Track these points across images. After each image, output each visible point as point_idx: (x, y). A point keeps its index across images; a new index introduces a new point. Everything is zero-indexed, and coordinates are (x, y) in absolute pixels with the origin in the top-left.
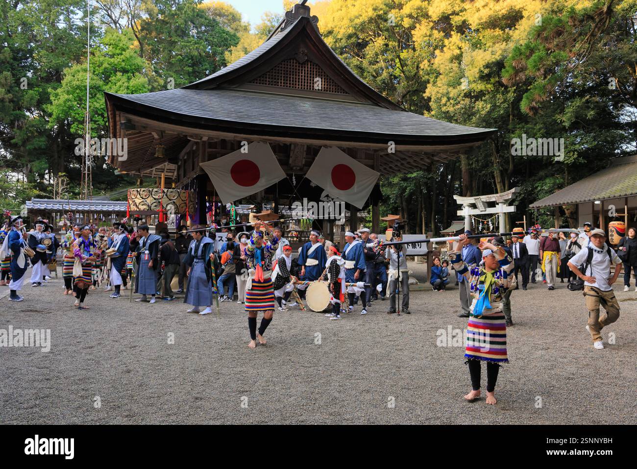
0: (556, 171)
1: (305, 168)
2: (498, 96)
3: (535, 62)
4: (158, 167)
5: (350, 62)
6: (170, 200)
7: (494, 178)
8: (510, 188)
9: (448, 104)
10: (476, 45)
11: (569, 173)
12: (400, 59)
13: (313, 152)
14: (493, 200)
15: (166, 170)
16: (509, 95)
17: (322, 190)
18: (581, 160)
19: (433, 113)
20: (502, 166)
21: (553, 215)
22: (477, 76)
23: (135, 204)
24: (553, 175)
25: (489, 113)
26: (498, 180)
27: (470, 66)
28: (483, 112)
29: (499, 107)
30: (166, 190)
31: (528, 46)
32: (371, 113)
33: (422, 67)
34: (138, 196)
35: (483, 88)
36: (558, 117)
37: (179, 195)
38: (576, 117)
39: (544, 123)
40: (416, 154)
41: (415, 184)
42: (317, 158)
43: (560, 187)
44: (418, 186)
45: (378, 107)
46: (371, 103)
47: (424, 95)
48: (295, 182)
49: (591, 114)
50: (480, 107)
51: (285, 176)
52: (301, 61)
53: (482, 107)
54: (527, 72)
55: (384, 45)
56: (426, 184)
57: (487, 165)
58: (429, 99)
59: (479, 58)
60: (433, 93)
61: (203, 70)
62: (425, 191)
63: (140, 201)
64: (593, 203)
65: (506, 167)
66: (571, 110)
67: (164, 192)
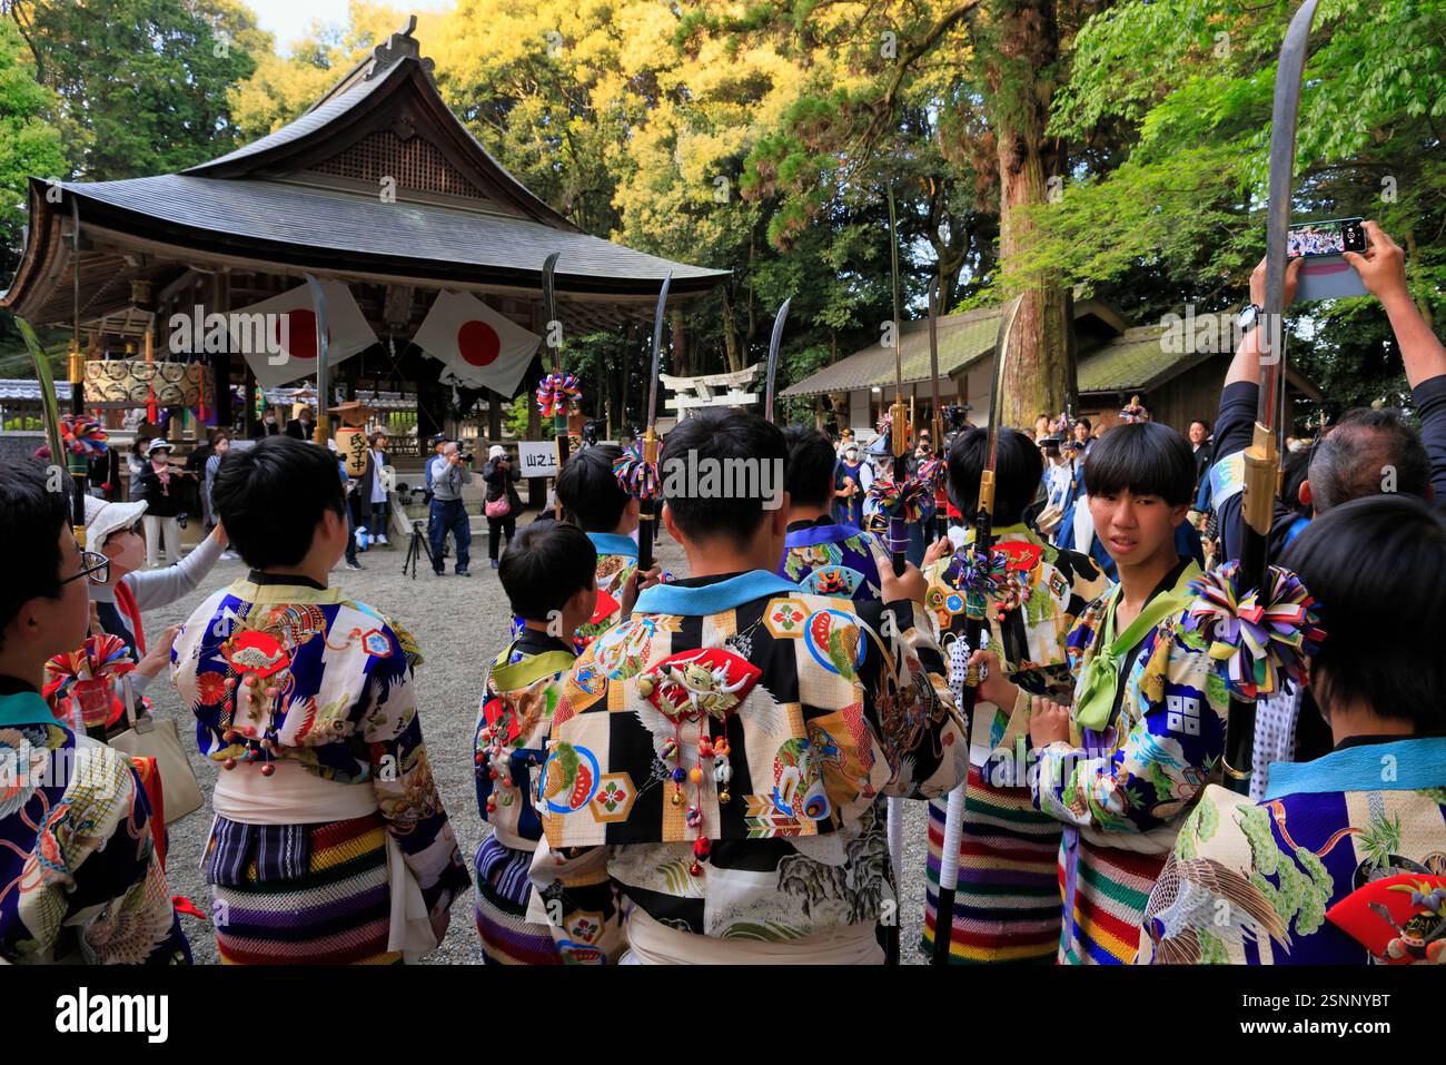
0: (819, 338)
1: (412, 327)
2: (734, 214)
3: (790, 169)
4: (113, 316)
5: (485, 138)
6: (168, 382)
7: (724, 345)
8: (749, 366)
9: (653, 221)
10: (701, 125)
11: (838, 343)
12: (569, 134)
13: (425, 300)
14: (724, 383)
15: (129, 322)
16: (751, 214)
17: (442, 365)
18: (856, 323)
19: (627, 233)
20: (738, 326)
21: (814, 408)
22: (701, 177)
23: (98, 390)
24: (814, 345)
25: (720, 241)
26: (731, 349)
27: (690, 160)
28: (710, 240)
29: (736, 231)
30: (159, 364)
31: (779, 142)
32: (527, 235)
33: (608, 155)
34: (104, 375)
35: (710, 198)
36: (824, 254)
37: (185, 374)
38: (849, 256)
39: (802, 261)
40: (604, 307)
41: (595, 353)
42: (432, 310)
43: (826, 363)
44: (599, 356)
45: (539, 225)
46: (526, 216)
47: (612, 203)
48: (393, 351)
49: (870, 252)
50: (705, 229)
51: (377, 341)
52: (403, 137)
53: (709, 230)
54: (778, 183)
55: (542, 109)
56: (613, 354)
57: (713, 324)
58: (621, 210)
59: (704, 149)
60: (628, 201)
61: (179, 120)
62: (611, 367)
63: (108, 384)
64: (871, 393)
65: (744, 328)
66: (841, 244)
67: (155, 368)
